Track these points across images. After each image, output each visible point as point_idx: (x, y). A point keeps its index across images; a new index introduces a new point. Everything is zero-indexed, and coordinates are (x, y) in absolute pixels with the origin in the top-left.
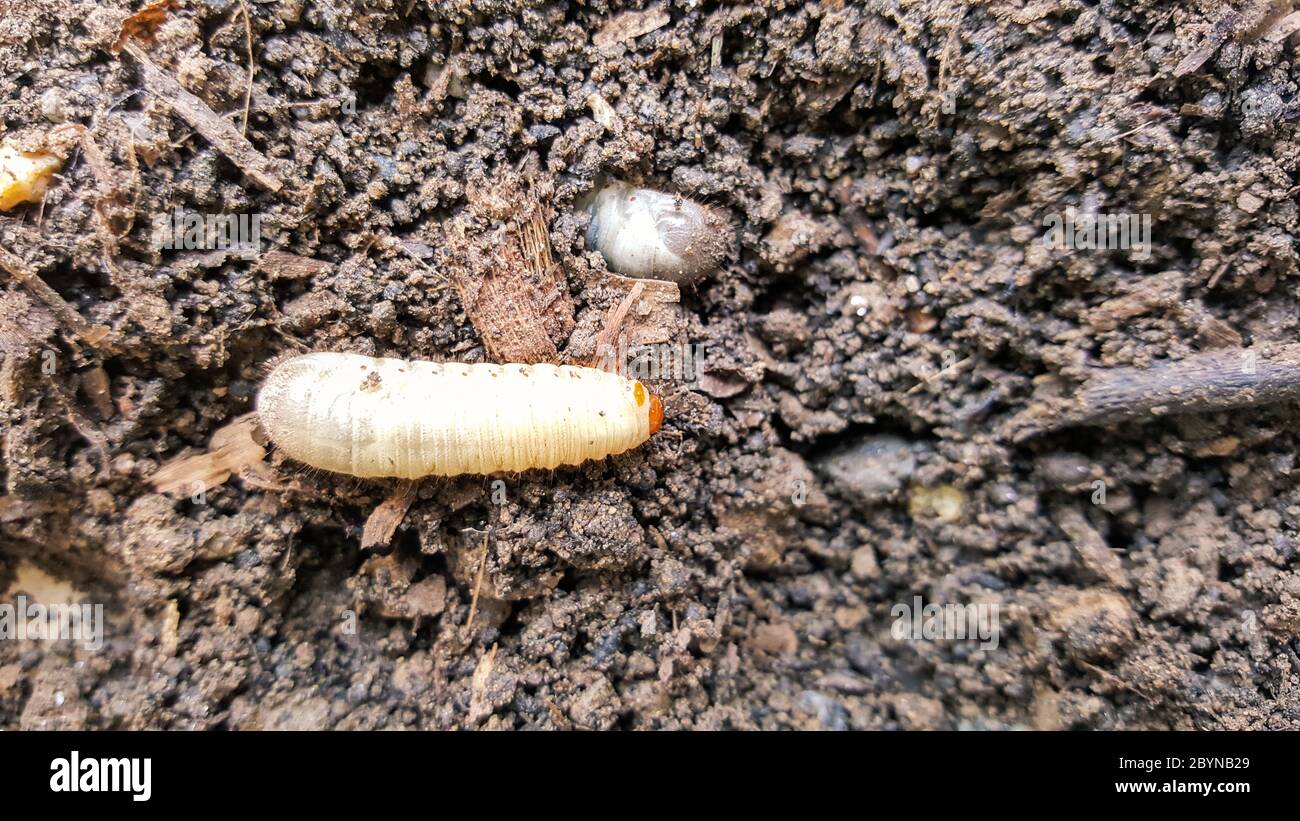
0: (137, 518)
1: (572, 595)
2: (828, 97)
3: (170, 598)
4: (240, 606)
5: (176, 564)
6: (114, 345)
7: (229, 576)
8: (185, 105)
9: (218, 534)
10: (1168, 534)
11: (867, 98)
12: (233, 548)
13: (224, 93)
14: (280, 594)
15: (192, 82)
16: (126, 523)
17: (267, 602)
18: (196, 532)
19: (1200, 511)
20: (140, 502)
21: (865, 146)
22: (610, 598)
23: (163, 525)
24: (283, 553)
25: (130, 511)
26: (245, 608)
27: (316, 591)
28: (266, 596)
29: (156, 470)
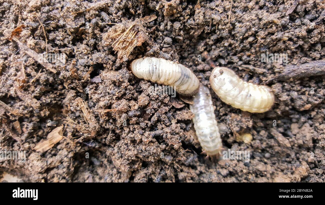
0: (31, 159)
1: (146, 169)
2: (199, 31)
3: (42, 179)
4: (60, 179)
5: (42, 170)
6: (20, 114)
7: (57, 172)
8: (30, 52)
9: (53, 161)
10: (298, 133)
11: (208, 30)
12: (57, 164)
13: (40, 48)
14: (70, 175)
15: (31, 47)
16: (29, 161)
17: (67, 177)
18: (47, 161)
19: (306, 126)
20: (32, 155)
21: (209, 41)
22: (156, 168)
23: (38, 161)
24: (70, 164)
25: (29, 158)
26: (62, 180)
27: (80, 173)
28: (67, 176)
29: (35, 146)
